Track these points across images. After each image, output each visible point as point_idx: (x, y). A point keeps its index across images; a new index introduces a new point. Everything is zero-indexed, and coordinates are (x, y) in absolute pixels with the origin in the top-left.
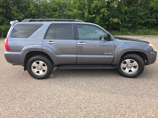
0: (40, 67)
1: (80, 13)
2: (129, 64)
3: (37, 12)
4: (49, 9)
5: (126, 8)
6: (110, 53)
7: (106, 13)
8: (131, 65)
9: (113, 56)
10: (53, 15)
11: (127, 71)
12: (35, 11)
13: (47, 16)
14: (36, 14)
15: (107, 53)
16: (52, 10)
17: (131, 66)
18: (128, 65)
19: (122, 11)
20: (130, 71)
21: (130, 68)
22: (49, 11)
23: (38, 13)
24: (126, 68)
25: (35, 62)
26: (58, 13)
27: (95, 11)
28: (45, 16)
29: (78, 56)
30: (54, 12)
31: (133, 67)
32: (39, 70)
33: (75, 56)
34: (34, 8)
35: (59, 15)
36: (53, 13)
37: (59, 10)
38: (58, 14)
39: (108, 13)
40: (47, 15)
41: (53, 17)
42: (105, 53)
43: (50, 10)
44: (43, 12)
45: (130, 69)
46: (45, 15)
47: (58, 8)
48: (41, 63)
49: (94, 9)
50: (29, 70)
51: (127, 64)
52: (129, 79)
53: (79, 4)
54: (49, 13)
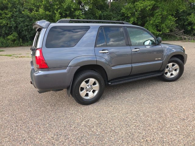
0: (90, 87)
1: (48, 15)
5: (100, 12)
6: (159, 59)
9: (162, 62)
11: (168, 75)
15: (157, 59)
17: (172, 69)
18: (170, 69)
20: (172, 74)
21: (172, 72)
24: (168, 72)
27: (68, 13)
29: (134, 65)
30: (2, 10)
31: (174, 70)
32: (88, 92)
33: (129, 66)
35: (13, 15)
37: (10, 8)
42: (156, 59)
48: (92, 80)
49: (66, 10)
50: (77, 94)
52: (173, 83)
53: (46, 2)
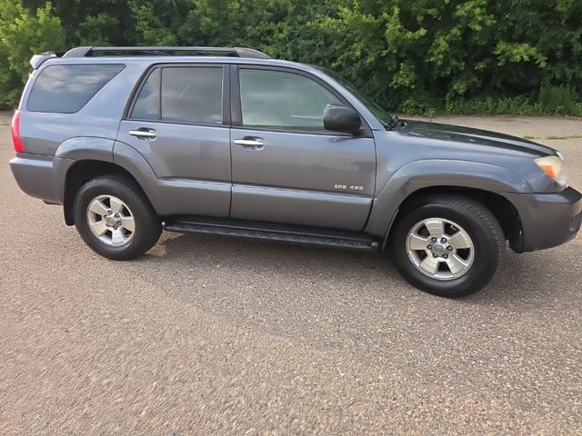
0: (113, 216)
1: (368, 25)
2: (439, 240)
3: (216, 24)
4: (259, 13)
6: (357, 188)
7: (481, 23)
8: (447, 244)
9: (368, 201)
10: (270, 32)
11: (430, 265)
12: (209, 20)
13: (251, 37)
14: (213, 31)
15: (345, 187)
16: (269, 14)
17: (445, 246)
18: (434, 240)
19: (559, 8)
20: (443, 268)
21: (443, 256)
22: (259, 19)
23: (221, 29)
24: (429, 252)
25: (98, 197)
26: (289, 25)
27: (432, 12)
28: (243, 37)
30: (277, 23)
31: (454, 251)
32: (110, 229)
33: (225, 187)
34: (209, 10)
35: (292, 34)
36: (272, 26)
37: (292, 15)
38: (290, 28)
39: (489, 23)
40: (249, 35)
41: (270, 40)
42: (336, 186)
43: (262, 16)
44: (236, 24)
45: (442, 260)
46: (243, 35)
47: (291, 9)
48: (116, 202)
49: (430, 6)
51: (430, 237)
54: (257, 28)
